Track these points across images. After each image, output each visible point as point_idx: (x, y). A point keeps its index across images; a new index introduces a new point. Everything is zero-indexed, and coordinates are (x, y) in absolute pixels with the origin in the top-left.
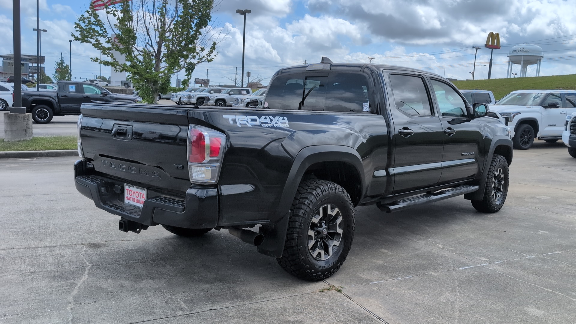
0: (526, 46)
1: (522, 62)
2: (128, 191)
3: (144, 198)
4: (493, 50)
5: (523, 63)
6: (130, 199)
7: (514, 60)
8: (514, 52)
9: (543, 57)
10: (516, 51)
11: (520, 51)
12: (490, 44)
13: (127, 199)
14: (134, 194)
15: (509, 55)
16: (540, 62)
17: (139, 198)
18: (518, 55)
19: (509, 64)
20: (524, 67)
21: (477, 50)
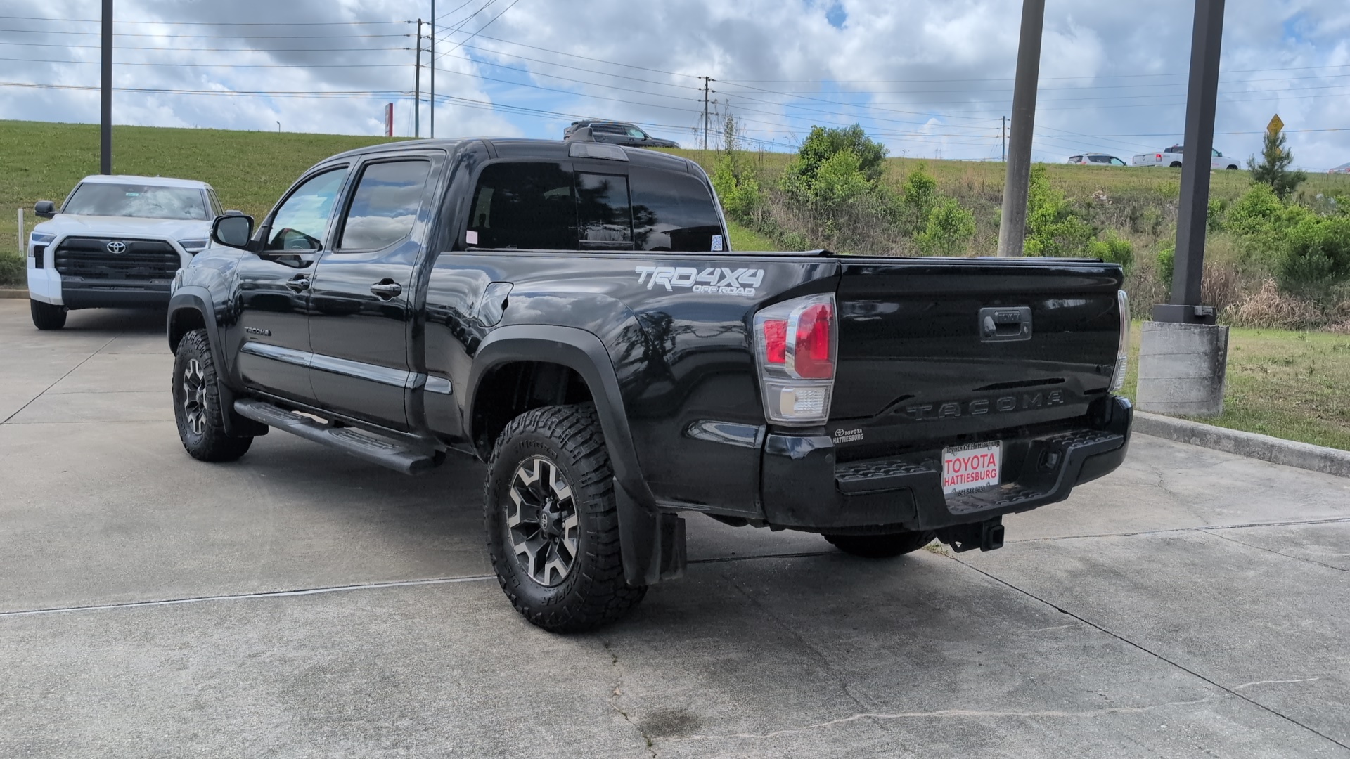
2: (951, 464)
3: (993, 462)
6: (954, 483)
13: (947, 483)
14: (966, 464)
17: (980, 469)
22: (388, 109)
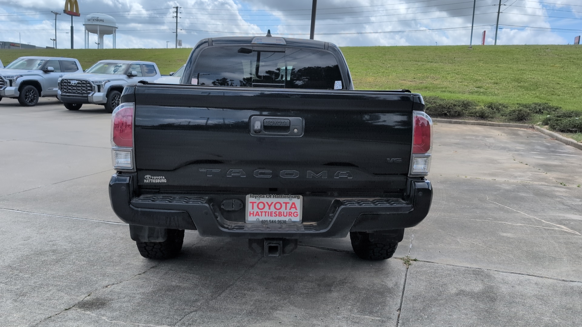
0: (101, 16)
1: (98, 32)
2: (255, 204)
4: (73, 17)
5: (100, 33)
6: (259, 215)
7: (90, 29)
8: (89, 20)
9: (117, 28)
10: (91, 20)
11: (95, 20)
12: (69, 10)
13: (252, 215)
14: (269, 206)
15: (84, 23)
16: (115, 33)
17: (283, 210)
18: (93, 23)
19: (85, 33)
20: (101, 37)
21: (56, 15)
22: (483, 33)
